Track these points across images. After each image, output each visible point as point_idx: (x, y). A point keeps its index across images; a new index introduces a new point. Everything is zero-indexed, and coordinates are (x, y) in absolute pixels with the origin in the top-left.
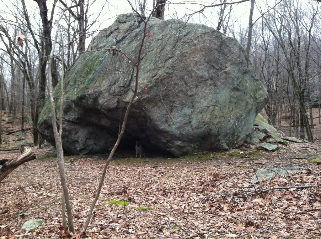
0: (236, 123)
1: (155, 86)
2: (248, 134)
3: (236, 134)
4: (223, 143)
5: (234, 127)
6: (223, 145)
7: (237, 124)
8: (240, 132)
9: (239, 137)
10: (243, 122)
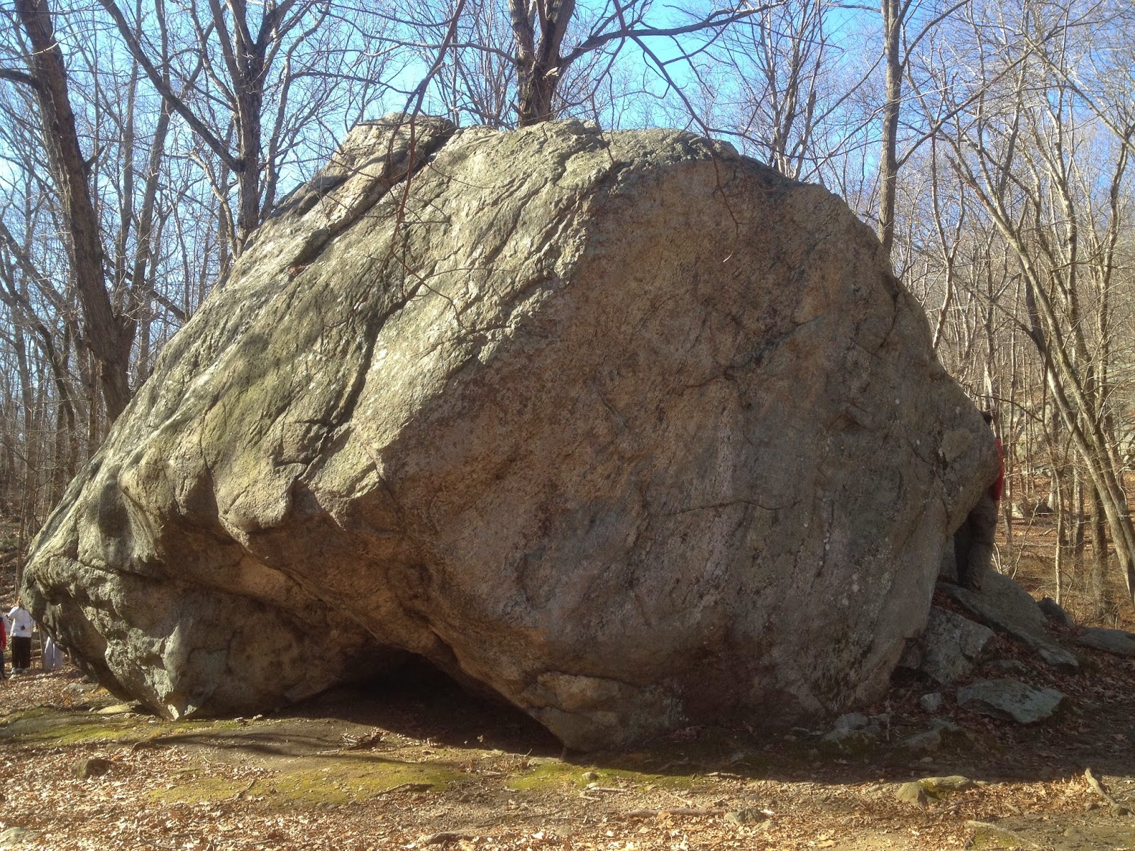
0: (851, 584)
1: (460, 415)
2: (909, 633)
3: (854, 636)
4: (789, 684)
5: (845, 602)
6: (793, 690)
7: (855, 588)
8: (874, 625)
9: (869, 649)
10: (887, 576)
